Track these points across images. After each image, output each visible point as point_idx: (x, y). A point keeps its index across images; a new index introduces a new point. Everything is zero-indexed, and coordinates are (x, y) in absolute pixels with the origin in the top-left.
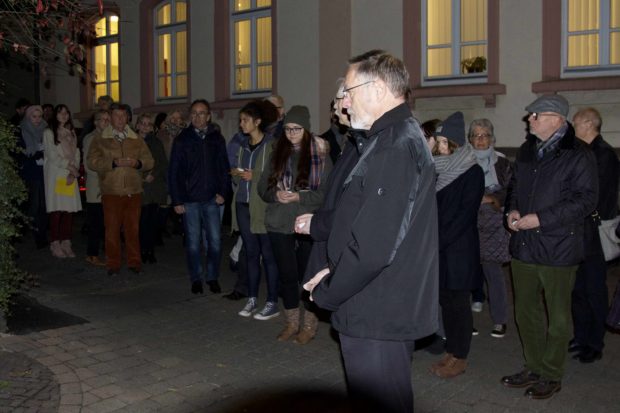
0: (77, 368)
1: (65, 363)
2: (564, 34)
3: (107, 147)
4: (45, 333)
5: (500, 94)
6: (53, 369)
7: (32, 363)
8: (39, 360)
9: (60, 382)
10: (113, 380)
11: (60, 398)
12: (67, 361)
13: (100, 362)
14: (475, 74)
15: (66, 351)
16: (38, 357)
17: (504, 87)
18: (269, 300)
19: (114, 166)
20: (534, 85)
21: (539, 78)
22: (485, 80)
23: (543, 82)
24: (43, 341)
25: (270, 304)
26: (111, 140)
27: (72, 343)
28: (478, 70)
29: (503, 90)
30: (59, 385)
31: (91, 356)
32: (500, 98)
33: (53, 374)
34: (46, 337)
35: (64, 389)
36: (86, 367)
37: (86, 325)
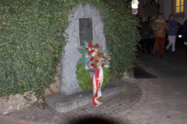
0: (149, 90)
1: (146, 88)
4: (144, 79)
6: (142, 89)
7: (137, 87)
8: (139, 86)
9: (143, 93)
10: (158, 95)
11: (141, 98)
12: (147, 88)
13: (156, 89)
15: (148, 85)
16: (139, 85)
24: (142, 81)
27: (150, 83)
30: (142, 94)
31: (154, 88)
33: (142, 91)
34: (144, 80)
35: (143, 95)
36: (152, 90)
37: (157, 79)
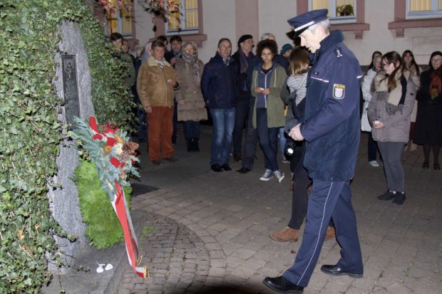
5: (366, 30)
20: (390, 24)
21: (392, 20)
22: (355, 21)
23: (395, 22)
25: (268, 170)
26: (155, 67)
28: (348, 14)
29: (367, 27)
32: (365, 33)
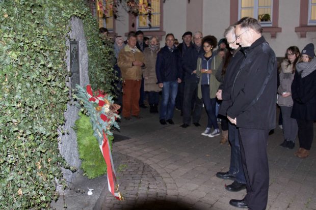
2: (310, 5)
3: (128, 56)
5: (279, 32)
14: (264, 22)
17: (281, 29)
18: (208, 127)
19: (133, 65)
20: (296, 28)
21: (298, 25)
22: (271, 25)
23: (299, 27)
26: (129, 52)
28: (266, 20)
29: (280, 30)
